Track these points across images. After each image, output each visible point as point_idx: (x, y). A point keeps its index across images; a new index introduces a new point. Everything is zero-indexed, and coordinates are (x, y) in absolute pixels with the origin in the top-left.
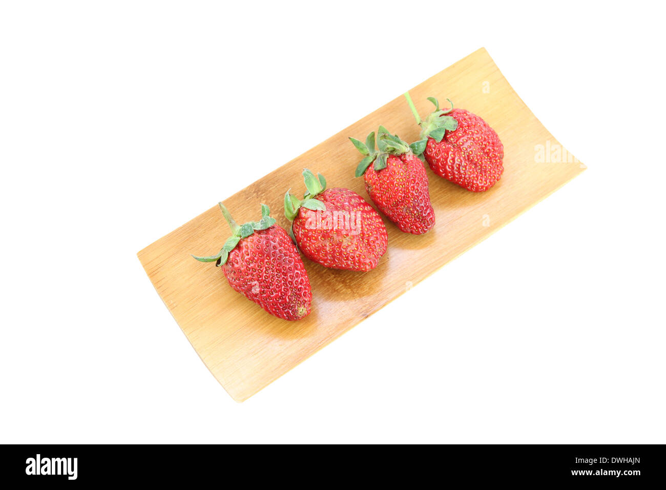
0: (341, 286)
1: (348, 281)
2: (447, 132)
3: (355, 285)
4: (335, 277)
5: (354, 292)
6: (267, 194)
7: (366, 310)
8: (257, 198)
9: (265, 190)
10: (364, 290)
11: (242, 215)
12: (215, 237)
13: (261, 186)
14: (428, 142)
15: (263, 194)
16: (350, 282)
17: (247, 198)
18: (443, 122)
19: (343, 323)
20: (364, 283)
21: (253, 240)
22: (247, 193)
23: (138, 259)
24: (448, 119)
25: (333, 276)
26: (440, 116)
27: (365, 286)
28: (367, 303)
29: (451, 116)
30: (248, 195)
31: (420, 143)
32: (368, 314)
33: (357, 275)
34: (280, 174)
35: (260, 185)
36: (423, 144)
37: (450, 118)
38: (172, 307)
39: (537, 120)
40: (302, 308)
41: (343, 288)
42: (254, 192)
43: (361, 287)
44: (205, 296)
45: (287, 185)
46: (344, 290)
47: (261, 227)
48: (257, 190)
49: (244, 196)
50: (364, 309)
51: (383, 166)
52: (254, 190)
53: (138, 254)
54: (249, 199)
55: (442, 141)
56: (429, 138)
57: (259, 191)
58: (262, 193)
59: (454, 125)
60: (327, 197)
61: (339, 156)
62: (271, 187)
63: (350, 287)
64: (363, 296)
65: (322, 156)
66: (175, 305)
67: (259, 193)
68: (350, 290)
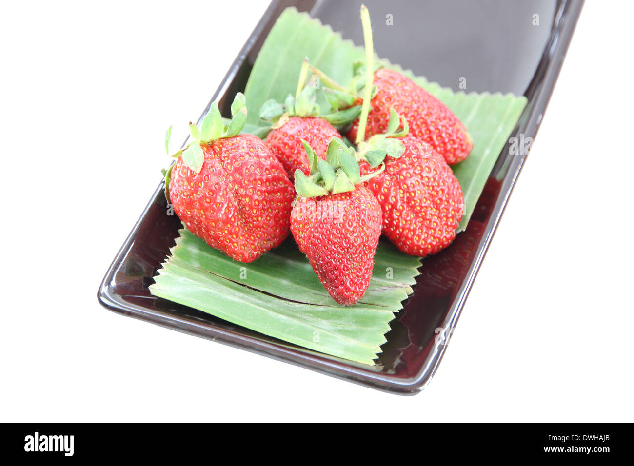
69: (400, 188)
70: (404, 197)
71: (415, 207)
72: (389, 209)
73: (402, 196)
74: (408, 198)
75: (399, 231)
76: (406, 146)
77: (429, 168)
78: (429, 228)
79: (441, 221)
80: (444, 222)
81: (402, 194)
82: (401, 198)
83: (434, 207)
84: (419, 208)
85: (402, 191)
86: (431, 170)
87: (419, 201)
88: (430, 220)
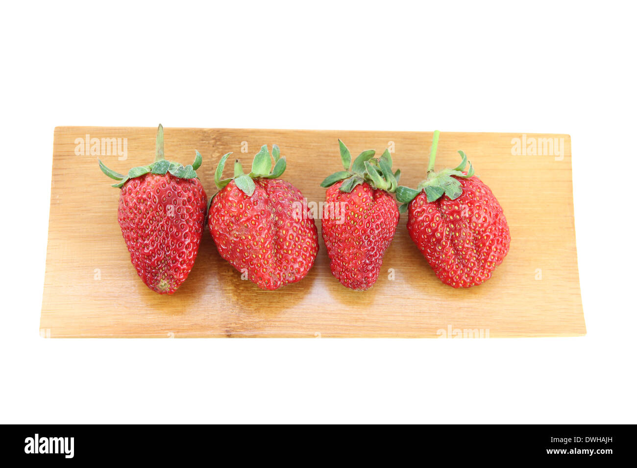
0: (231, 288)
1: (241, 288)
2: (444, 197)
3: (245, 296)
4: (232, 276)
5: (237, 303)
6: (226, 149)
7: (234, 328)
8: (213, 146)
9: (227, 143)
10: (249, 308)
11: (186, 154)
12: (143, 160)
13: (225, 137)
14: (419, 194)
15: (221, 147)
16: (243, 290)
17: (203, 140)
18: (448, 184)
19: (202, 326)
20: (255, 301)
21: (159, 180)
22: (206, 135)
23: (53, 132)
24: (454, 183)
25: (232, 273)
26: (451, 176)
27: (254, 305)
28: (241, 322)
29: (461, 182)
30: (205, 137)
31: (409, 190)
32: (233, 333)
33: (256, 289)
34: (253, 137)
35: (224, 135)
36: (411, 193)
37: (458, 183)
38: (54, 203)
39: (575, 249)
40: (166, 282)
41: (231, 291)
42: (214, 139)
43: (250, 302)
44: (94, 213)
45: (252, 152)
46: (231, 295)
47: (175, 173)
48: (217, 138)
49: (200, 137)
50: (233, 325)
51: (348, 190)
52: (214, 136)
53: (56, 128)
54: (204, 142)
55: (433, 203)
56: (423, 191)
57: (219, 140)
58: (221, 145)
59: (456, 194)
60: (269, 185)
61: (328, 156)
62: (234, 144)
63: (239, 295)
64: (244, 312)
65: (310, 145)
66: (58, 202)
67: (218, 143)
68: (236, 297)
69: (448, 226)
70: (449, 235)
71: (458, 245)
72: (433, 241)
73: (447, 233)
74: (452, 236)
75: (438, 262)
76: (463, 191)
77: (479, 216)
78: (465, 266)
79: (479, 263)
80: (481, 264)
81: (448, 231)
82: (446, 235)
83: (475, 249)
84: (460, 247)
85: (448, 229)
86: (480, 217)
87: (462, 242)
88: (469, 260)
